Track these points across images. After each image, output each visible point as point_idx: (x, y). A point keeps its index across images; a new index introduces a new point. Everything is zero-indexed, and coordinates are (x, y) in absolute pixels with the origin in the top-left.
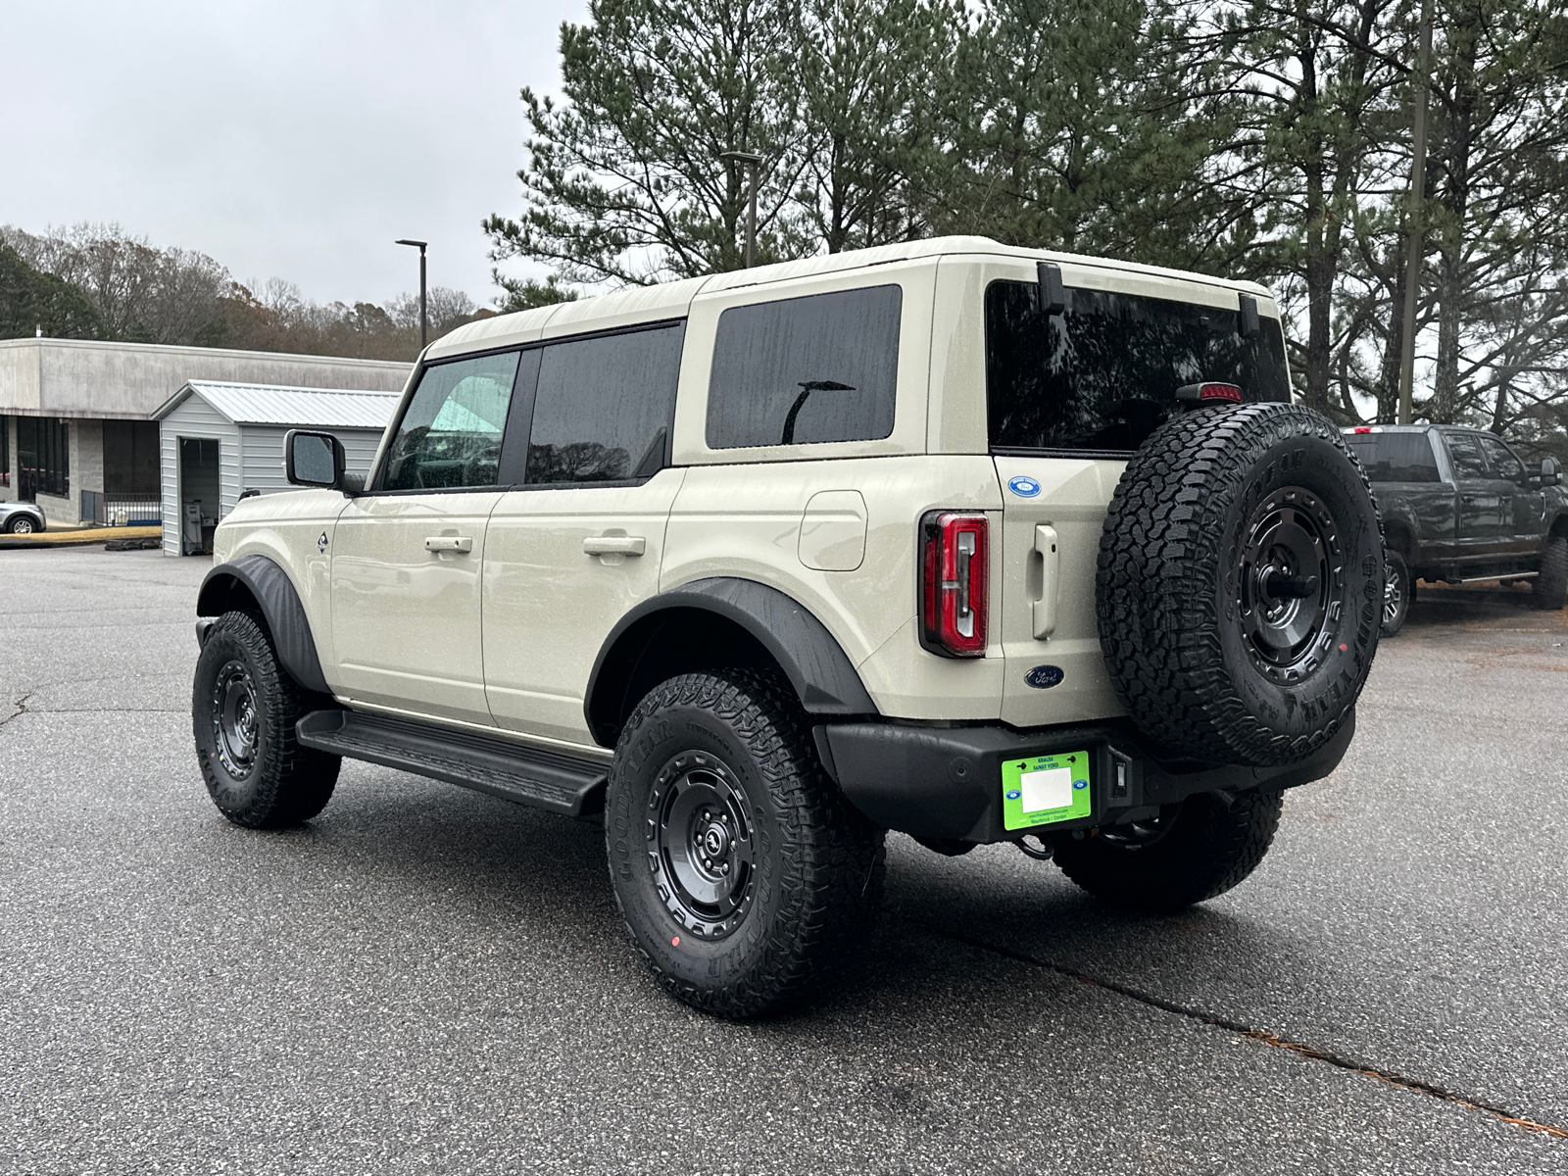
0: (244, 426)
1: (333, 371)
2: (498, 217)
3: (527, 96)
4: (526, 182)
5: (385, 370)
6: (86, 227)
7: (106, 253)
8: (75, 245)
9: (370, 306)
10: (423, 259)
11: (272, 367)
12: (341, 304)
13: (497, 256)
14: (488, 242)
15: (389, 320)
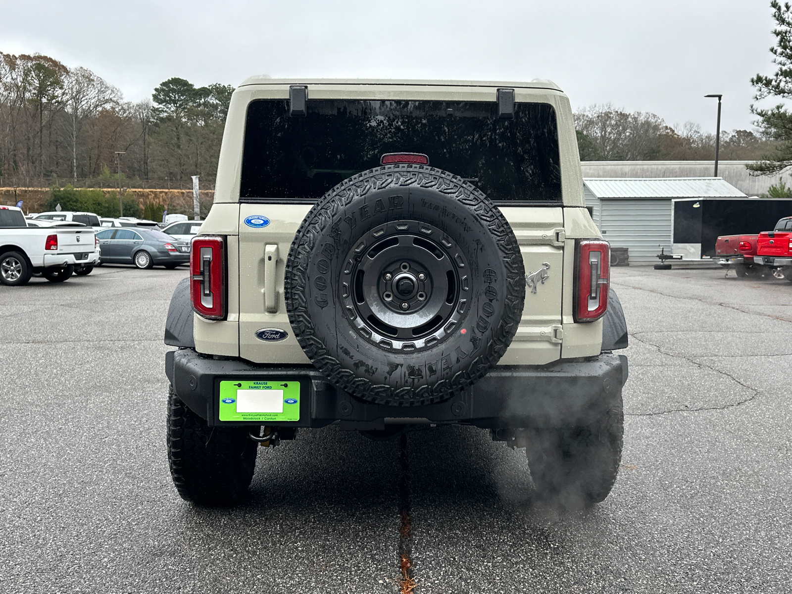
0: (603, 200)
1: (680, 168)
2: (760, 75)
3: (774, 5)
4: (775, 53)
5: (708, 166)
6: (595, 106)
7: (605, 117)
8: (590, 116)
9: (745, 131)
10: (720, 104)
11: (648, 168)
12: (725, 132)
13: (759, 97)
14: (754, 90)
15: (755, 138)
